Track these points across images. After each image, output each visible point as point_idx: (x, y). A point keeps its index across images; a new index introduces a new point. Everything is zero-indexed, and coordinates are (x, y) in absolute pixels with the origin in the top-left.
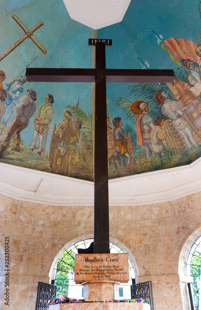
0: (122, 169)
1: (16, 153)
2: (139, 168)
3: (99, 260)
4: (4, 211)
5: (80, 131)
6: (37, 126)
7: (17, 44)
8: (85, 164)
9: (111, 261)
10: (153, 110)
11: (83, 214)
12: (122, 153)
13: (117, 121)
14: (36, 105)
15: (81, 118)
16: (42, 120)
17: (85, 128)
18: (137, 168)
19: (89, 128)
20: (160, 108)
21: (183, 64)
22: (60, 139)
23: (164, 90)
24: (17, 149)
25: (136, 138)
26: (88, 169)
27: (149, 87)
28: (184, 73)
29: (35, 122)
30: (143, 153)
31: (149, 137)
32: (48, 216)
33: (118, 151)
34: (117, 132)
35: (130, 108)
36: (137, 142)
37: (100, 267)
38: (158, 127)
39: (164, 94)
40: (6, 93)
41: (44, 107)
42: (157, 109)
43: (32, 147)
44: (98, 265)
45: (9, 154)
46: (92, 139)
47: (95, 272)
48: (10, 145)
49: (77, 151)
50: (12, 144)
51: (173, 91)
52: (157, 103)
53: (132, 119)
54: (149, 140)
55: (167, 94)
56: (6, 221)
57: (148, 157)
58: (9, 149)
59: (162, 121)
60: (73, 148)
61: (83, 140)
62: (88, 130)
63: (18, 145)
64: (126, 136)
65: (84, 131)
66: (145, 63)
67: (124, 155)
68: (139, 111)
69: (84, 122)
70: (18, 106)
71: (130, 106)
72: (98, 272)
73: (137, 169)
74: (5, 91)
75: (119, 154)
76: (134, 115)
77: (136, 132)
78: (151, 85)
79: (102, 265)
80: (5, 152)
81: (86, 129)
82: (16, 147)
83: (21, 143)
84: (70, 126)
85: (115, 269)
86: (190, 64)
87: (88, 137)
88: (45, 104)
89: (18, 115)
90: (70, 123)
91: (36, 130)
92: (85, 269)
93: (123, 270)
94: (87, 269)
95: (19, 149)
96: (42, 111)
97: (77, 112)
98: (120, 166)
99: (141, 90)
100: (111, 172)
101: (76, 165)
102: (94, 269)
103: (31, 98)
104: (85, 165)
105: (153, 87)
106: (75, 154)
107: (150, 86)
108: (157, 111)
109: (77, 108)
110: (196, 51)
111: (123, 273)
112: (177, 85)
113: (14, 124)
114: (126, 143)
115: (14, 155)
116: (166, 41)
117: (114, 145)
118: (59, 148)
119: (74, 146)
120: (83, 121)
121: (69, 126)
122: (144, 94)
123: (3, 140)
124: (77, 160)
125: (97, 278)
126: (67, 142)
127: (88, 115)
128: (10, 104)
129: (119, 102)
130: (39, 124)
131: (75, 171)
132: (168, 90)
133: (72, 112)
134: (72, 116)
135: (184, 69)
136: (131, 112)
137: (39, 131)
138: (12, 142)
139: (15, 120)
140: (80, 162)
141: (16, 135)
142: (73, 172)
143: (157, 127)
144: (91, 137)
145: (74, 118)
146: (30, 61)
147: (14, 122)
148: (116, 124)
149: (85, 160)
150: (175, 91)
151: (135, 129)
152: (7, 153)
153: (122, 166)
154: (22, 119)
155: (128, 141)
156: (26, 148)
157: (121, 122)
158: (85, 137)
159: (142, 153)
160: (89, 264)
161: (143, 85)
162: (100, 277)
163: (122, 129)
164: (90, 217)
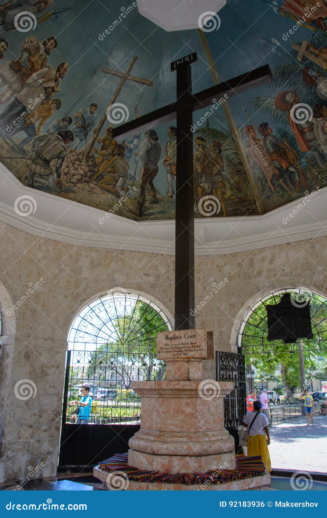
0: (292, 190)
1: (155, 205)
2: (314, 183)
3: (178, 338)
4: (166, 272)
5: (222, 155)
6: (168, 168)
7: (116, 94)
8: (241, 195)
9: (189, 337)
10: (306, 98)
11: (263, 259)
12: (284, 168)
13: (264, 127)
14: (160, 146)
15: (218, 139)
16: (171, 159)
17: (227, 149)
18: (311, 183)
19: (232, 149)
20: (315, 92)
21: (316, 27)
22: (200, 174)
23: (310, 68)
24: (155, 201)
25: (296, 143)
26: (248, 200)
27: (289, 70)
28: (323, 37)
29: (164, 165)
30: (313, 161)
31: (312, 137)
32: (219, 269)
33: (279, 167)
34: (268, 142)
35: (274, 105)
36: (299, 148)
37: (178, 344)
38: (320, 119)
39: (311, 72)
40: (123, 147)
41: (169, 144)
42: (311, 96)
43: (170, 194)
44: (176, 343)
45: (148, 209)
46: (240, 160)
47: (174, 350)
48: (146, 199)
49: (225, 182)
50: (148, 197)
51: (321, 65)
52: (308, 87)
53: (281, 120)
54: (315, 141)
55: (315, 71)
56: (170, 284)
57: (321, 165)
58: (147, 204)
59: (324, 110)
60: (220, 179)
61: (228, 165)
62: (232, 151)
63: (154, 196)
64: (281, 145)
65: (226, 154)
66: (273, 42)
67: (287, 170)
68: (288, 106)
69: (223, 143)
70: (141, 153)
71: (274, 103)
72: (176, 350)
73: (312, 185)
74: (121, 145)
75: (281, 170)
76: (282, 114)
77: (293, 134)
78: (291, 66)
79: (181, 342)
80: (143, 208)
81: (229, 150)
82: (153, 200)
83: (157, 193)
84: (207, 154)
85: (193, 346)
86: (325, 23)
87: (234, 159)
88: (169, 139)
89: (144, 163)
90: (206, 150)
91: (169, 173)
92: (165, 348)
93: (200, 346)
94: (167, 347)
95: (157, 200)
96: (168, 149)
97: (210, 135)
98: (288, 186)
99: (281, 77)
100: (279, 197)
101: (230, 199)
102: (173, 346)
103: (152, 139)
104: (242, 197)
105: (295, 67)
106: (224, 187)
107: (290, 68)
108: (312, 97)
109: (208, 130)
110: (324, 4)
111: (200, 350)
112: (322, 56)
113: (144, 175)
114: (285, 153)
115: (153, 209)
116: (283, 7)
117: (271, 161)
118: (201, 185)
119: (220, 177)
120: (221, 142)
121: (205, 155)
122: (285, 81)
123: (137, 196)
124: (229, 193)
125: (176, 356)
126: (209, 175)
127: (225, 133)
128: (131, 156)
129: (257, 102)
130: (170, 165)
131: (231, 207)
132: (315, 66)
133: (204, 137)
134: (205, 141)
135: (321, 32)
136: (278, 110)
137: (172, 174)
138: (148, 196)
139: (143, 170)
140: (234, 195)
141: (149, 186)
142: (229, 209)
143: (318, 119)
144: (240, 158)
145: (209, 142)
146: (137, 102)
147: (143, 173)
148: (264, 133)
149: (239, 190)
150: (324, 64)
151: (291, 131)
152: (146, 209)
153: (291, 186)
154: (149, 166)
155: (287, 150)
156: (163, 197)
157: (269, 128)
158: (231, 161)
159: (311, 162)
160: (169, 342)
161: (280, 70)
162: (179, 354)
163: (273, 136)
164: (273, 262)
